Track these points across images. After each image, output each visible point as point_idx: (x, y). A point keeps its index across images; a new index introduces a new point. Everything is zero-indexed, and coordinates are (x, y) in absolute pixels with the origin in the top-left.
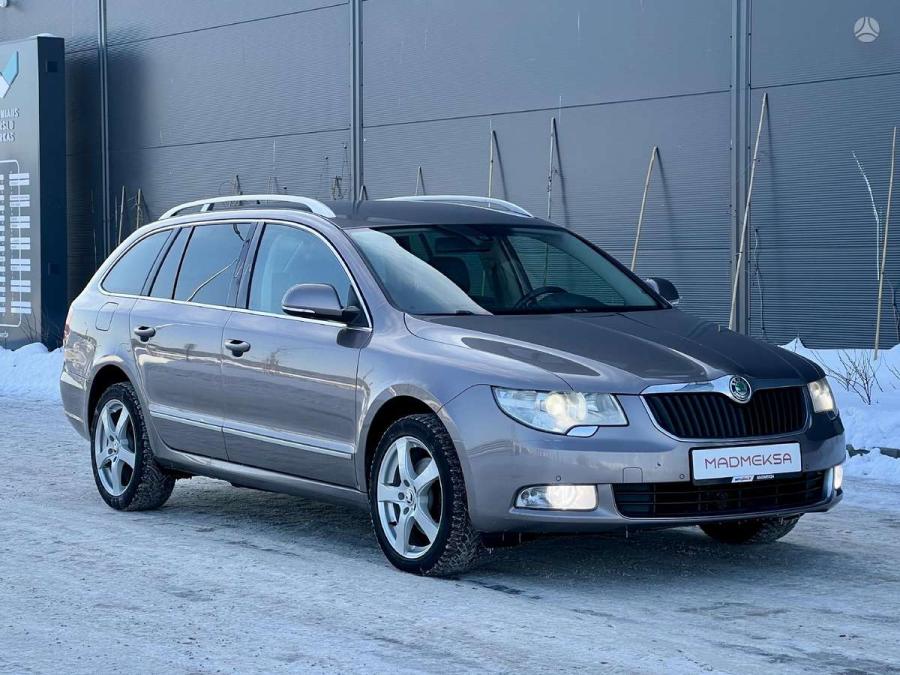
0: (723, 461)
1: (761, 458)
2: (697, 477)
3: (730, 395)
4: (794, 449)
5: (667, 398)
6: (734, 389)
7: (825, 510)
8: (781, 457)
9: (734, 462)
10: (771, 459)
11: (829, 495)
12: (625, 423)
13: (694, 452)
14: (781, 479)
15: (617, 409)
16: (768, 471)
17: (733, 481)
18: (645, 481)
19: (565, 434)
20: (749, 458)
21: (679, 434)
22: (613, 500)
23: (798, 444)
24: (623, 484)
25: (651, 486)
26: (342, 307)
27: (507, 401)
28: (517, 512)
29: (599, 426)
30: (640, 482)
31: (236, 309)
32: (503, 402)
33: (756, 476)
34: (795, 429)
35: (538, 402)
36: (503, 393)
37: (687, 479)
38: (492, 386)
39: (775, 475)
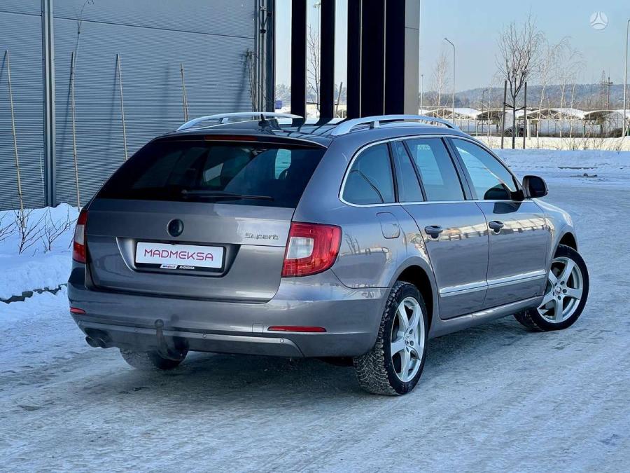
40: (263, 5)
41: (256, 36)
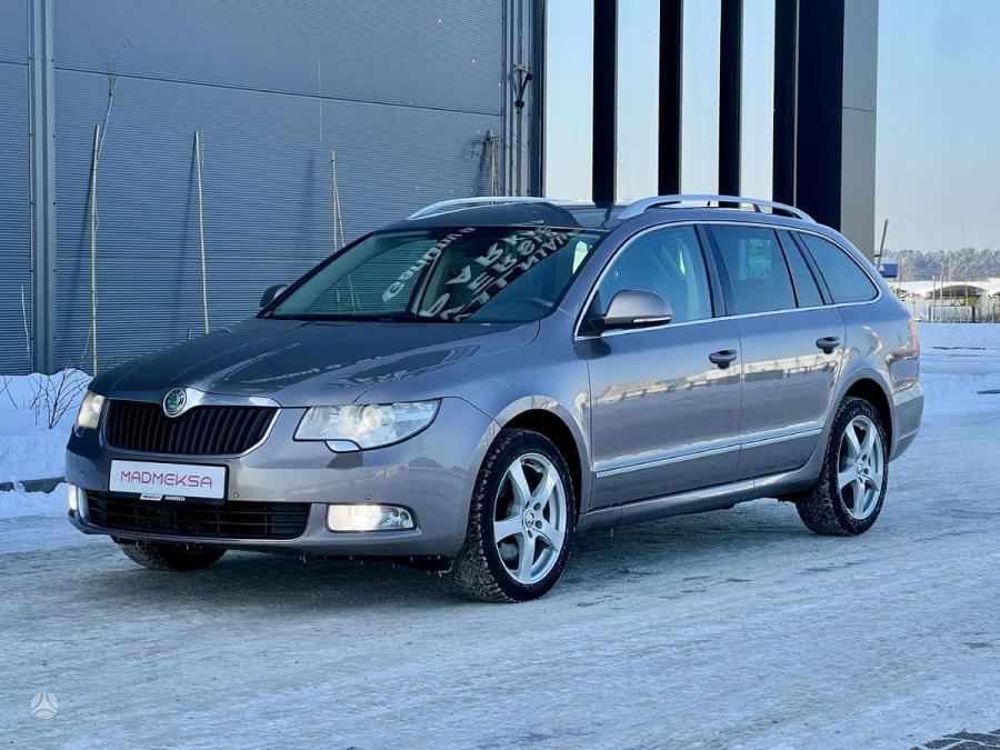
0: (136, 475)
1: (174, 477)
4: (217, 473)
8: (199, 480)
9: (146, 478)
10: (186, 481)
14: (193, 503)
16: (179, 492)
17: (142, 498)
20: (162, 475)
23: (223, 469)
33: (164, 496)
40: (520, 62)
41: (504, 111)
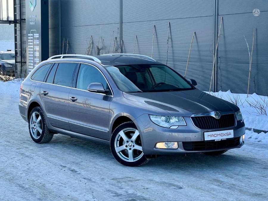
0: (213, 135)
1: (223, 134)
2: (206, 140)
3: (214, 117)
4: (232, 131)
5: (197, 118)
6: (216, 115)
7: (240, 148)
8: (228, 134)
9: (216, 135)
10: (226, 134)
11: (241, 143)
12: (186, 125)
13: (205, 133)
15: (183, 121)
16: (225, 138)
17: (215, 141)
18: (191, 141)
19: (169, 128)
20: (220, 134)
21: (200, 128)
22: (182, 146)
23: (233, 130)
24: (185, 142)
25: (193, 142)
26: (105, 90)
27: (153, 118)
28: (156, 149)
29: (179, 126)
30: (190, 141)
31: (72, 88)
32: (152, 118)
34: (232, 126)
35: (162, 119)
36: (152, 116)
37: (203, 140)
38: (149, 114)
39: (227, 139)
